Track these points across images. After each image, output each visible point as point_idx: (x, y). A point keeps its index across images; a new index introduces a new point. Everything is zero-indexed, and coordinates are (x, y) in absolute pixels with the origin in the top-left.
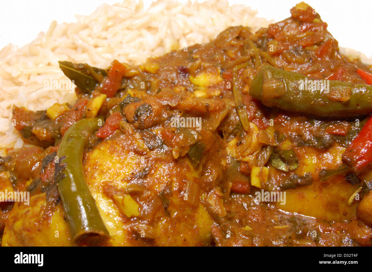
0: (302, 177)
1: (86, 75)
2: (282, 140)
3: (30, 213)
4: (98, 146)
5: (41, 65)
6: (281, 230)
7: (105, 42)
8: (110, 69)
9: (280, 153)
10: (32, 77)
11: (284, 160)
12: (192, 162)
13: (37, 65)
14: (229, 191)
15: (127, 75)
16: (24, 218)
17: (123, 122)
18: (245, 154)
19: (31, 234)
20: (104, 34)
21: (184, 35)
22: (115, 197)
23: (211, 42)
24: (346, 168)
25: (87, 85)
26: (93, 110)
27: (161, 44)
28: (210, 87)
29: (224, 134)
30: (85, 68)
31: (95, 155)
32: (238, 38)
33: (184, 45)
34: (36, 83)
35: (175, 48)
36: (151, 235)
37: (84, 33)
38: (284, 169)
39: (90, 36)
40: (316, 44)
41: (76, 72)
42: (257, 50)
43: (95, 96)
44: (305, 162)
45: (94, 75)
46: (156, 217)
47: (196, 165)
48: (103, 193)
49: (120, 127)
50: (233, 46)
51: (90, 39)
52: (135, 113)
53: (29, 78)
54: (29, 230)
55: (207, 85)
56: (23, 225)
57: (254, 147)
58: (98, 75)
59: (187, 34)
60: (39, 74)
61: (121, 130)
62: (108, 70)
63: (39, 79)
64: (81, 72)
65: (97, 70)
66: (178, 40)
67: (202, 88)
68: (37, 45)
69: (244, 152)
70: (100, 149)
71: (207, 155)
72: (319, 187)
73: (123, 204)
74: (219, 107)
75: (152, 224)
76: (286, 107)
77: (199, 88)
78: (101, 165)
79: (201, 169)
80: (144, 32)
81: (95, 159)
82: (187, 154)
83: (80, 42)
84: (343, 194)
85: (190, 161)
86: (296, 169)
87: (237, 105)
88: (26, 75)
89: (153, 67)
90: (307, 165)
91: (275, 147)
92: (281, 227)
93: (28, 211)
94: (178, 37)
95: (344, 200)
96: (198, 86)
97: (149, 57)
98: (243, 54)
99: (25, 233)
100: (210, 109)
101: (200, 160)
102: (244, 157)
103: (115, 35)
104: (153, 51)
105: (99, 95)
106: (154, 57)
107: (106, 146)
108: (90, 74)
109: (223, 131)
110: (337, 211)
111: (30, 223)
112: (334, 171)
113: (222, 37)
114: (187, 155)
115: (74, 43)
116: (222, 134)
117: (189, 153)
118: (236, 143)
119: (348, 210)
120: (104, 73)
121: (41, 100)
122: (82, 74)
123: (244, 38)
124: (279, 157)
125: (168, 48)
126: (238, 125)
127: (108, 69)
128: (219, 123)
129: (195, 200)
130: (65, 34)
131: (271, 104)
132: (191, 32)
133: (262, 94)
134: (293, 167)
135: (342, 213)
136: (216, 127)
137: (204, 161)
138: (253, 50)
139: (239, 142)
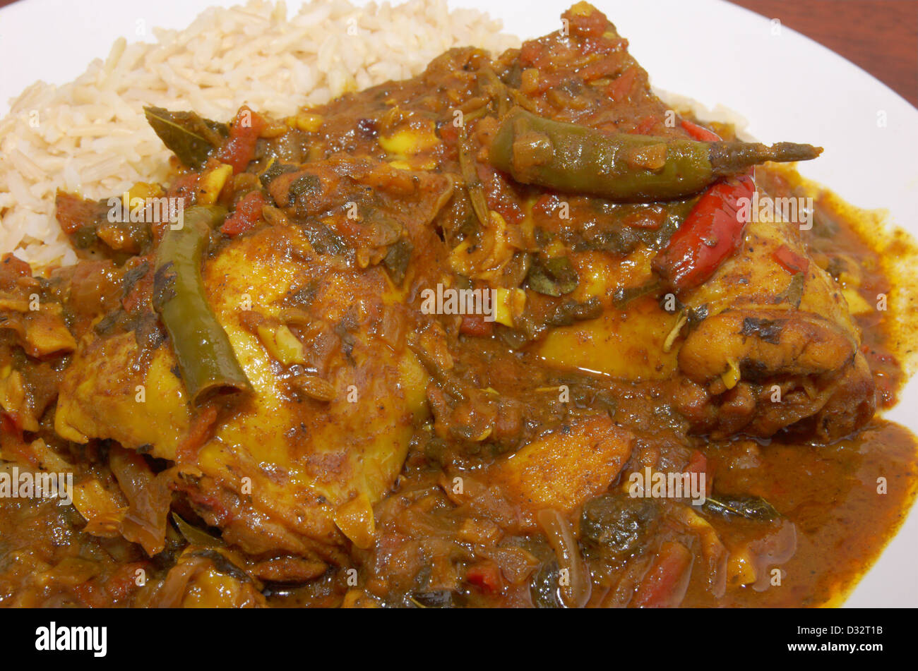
0: (583, 305)
1: (192, 134)
2: (548, 240)
3: (108, 365)
4: (226, 250)
5: (98, 121)
6: (547, 393)
7: (217, 79)
8: (236, 123)
9: (545, 265)
10: (83, 142)
11: (551, 277)
12: (391, 274)
13: (93, 121)
14: (456, 332)
15: (266, 134)
16: (97, 374)
17: (269, 209)
18: (484, 268)
19: (112, 399)
20: (217, 63)
21: (366, 68)
22: (261, 330)
23: (416, 78)
24: (658, 283)
25: (194, 151)
26: (210, 191)
27: (323, 81)
28: (416, 155)
29: (444, 234)
30: (189, 119)
31: (223, 262)
32: (466, 68)
33: (365, 83)
34: (93, 152)
35: (349, 89)
36: (325, 394)
37: (179, 61)
38: (552, 293)
39: (190, 67)
40: (609, 77)
41: (173, 127)
42: (502, 85)
43: (211, 168)
44: (589, 278)
45: (206, 133)
46: (332, 365)
47: (398, 281)
48: (240, 325)
49: (264, 215)
50: (457, 80)
51: (190, 73)
52: (289, 190)
53: (78, 145)
54: (107, 395)
55: (411, 150)
56: (96, 386)
57: (498, 253)
58: (214, 134)
59: (371, 64)
60: (96, 138)
61: (264, 220)
62: (231, 125)
63: (99, 146)
64: (184, 127)
65: (211, 124)
66: (355, 76)
67: (403, 157)
68: (88, 85)
69: (481, 263)
70: (229, 254)
71: (417, 265)
72: (613, 321)
73: (275, 341)
74: (437, 185)
75: (326, 377)
76: (554, 183)
77: (396, 157)
78: (233, 279)
79: (406, 289)
80: (290, 59)
81: (221, 271)
82: (382, 261)
83: (171, 79)
84: (655, 332)
85: (388, 274)
86: (572, 292)
87: (467, 183)
88: (72, 138)
89: (311, 122)
90: (593, 284)
91: (535, 255)
92: (548, 389)
93: (104, 363)
94: (354, 71)
95: (656, 342)
96: (395, 153)
97: (302, 104)
98: (477, 93)
99: (101, 399)
100: (421, 187)
101: (406, 272)
102: (482, 271)
103: (236, 65)
104: (308, 94)
105: (219, 166)
106: (311, 106)
107: (239, 247)
108: (200, 132)
109: (444, 229)
110: (646, 362)
111: (109, 381)
112: (638, 290)
113: (436, 67)
114: (383, 263)
115: (161, 80)
116: (442, 233)
117: (386, 258)
118: (466, 248)
119: (665, 361)
120: (225, 131)
121: (104, 182)
122: (184, 130)
123: (477, 69)
124: (542, 272)
125: (337, 87)
126: (470, 217)
127: (230, 122)
128: (437, 210)
129: (399, 340)
130: (140, 63)
131: (529, 177)
132: (379, 60)
133: (512, 159)
134: (569, 288)
135: (653, 366)
136: (433, 218)
137: (412, 275)
138: (495, 86)
139: (471, 246)
